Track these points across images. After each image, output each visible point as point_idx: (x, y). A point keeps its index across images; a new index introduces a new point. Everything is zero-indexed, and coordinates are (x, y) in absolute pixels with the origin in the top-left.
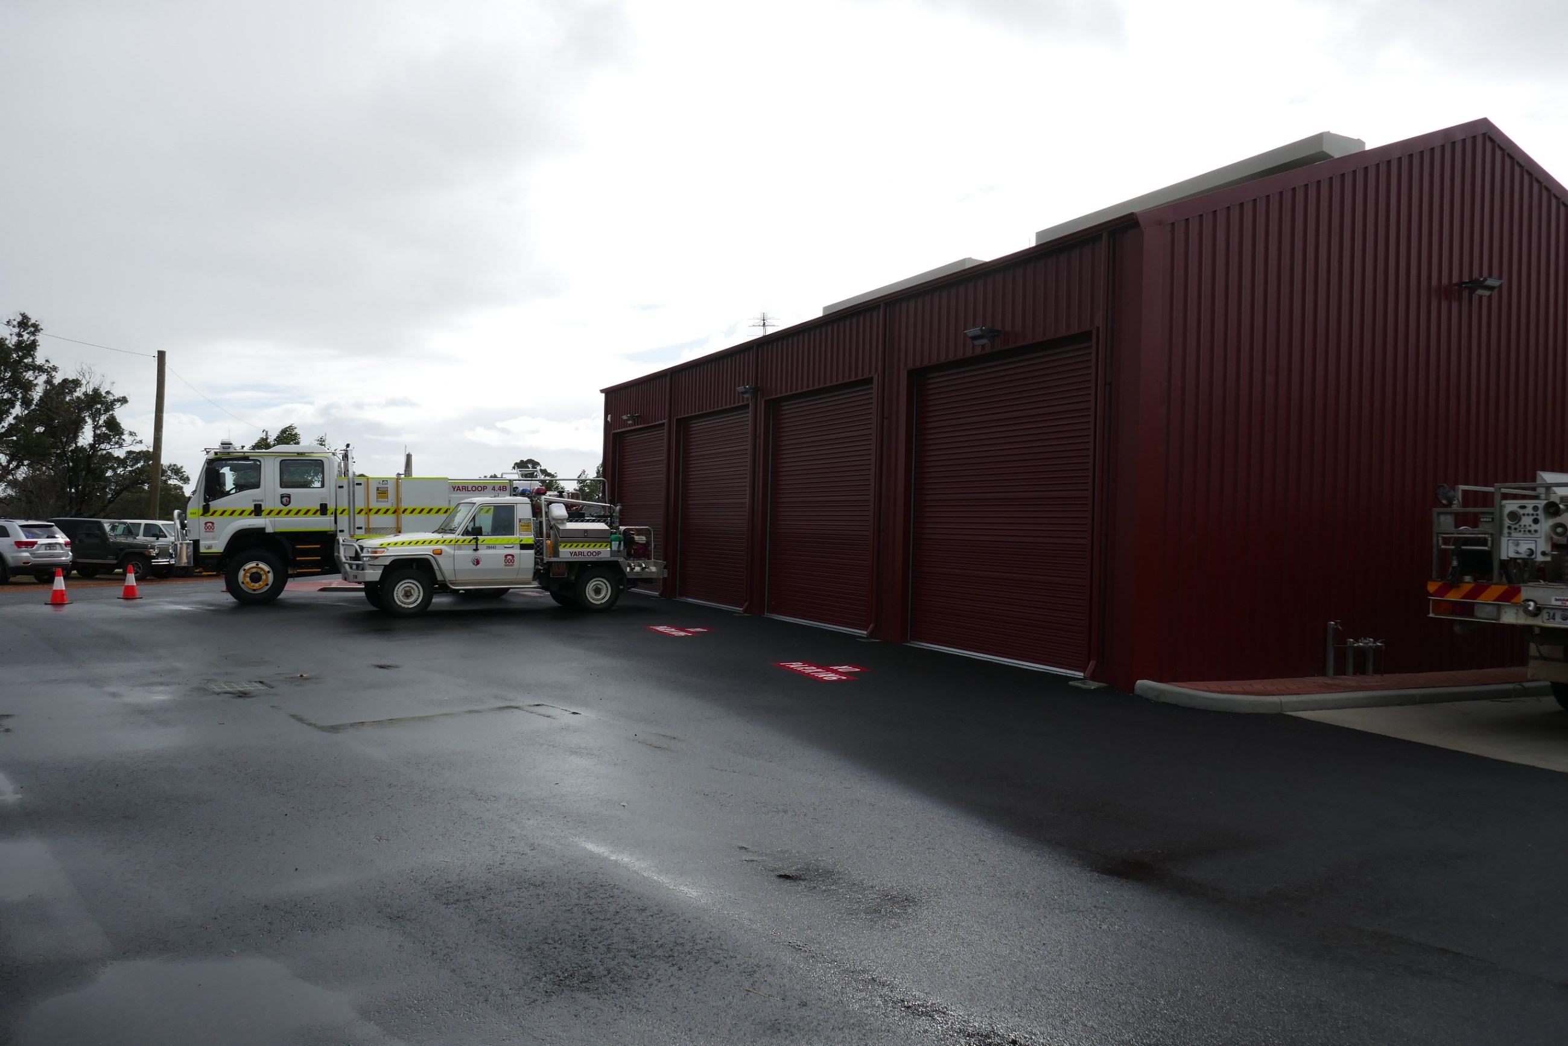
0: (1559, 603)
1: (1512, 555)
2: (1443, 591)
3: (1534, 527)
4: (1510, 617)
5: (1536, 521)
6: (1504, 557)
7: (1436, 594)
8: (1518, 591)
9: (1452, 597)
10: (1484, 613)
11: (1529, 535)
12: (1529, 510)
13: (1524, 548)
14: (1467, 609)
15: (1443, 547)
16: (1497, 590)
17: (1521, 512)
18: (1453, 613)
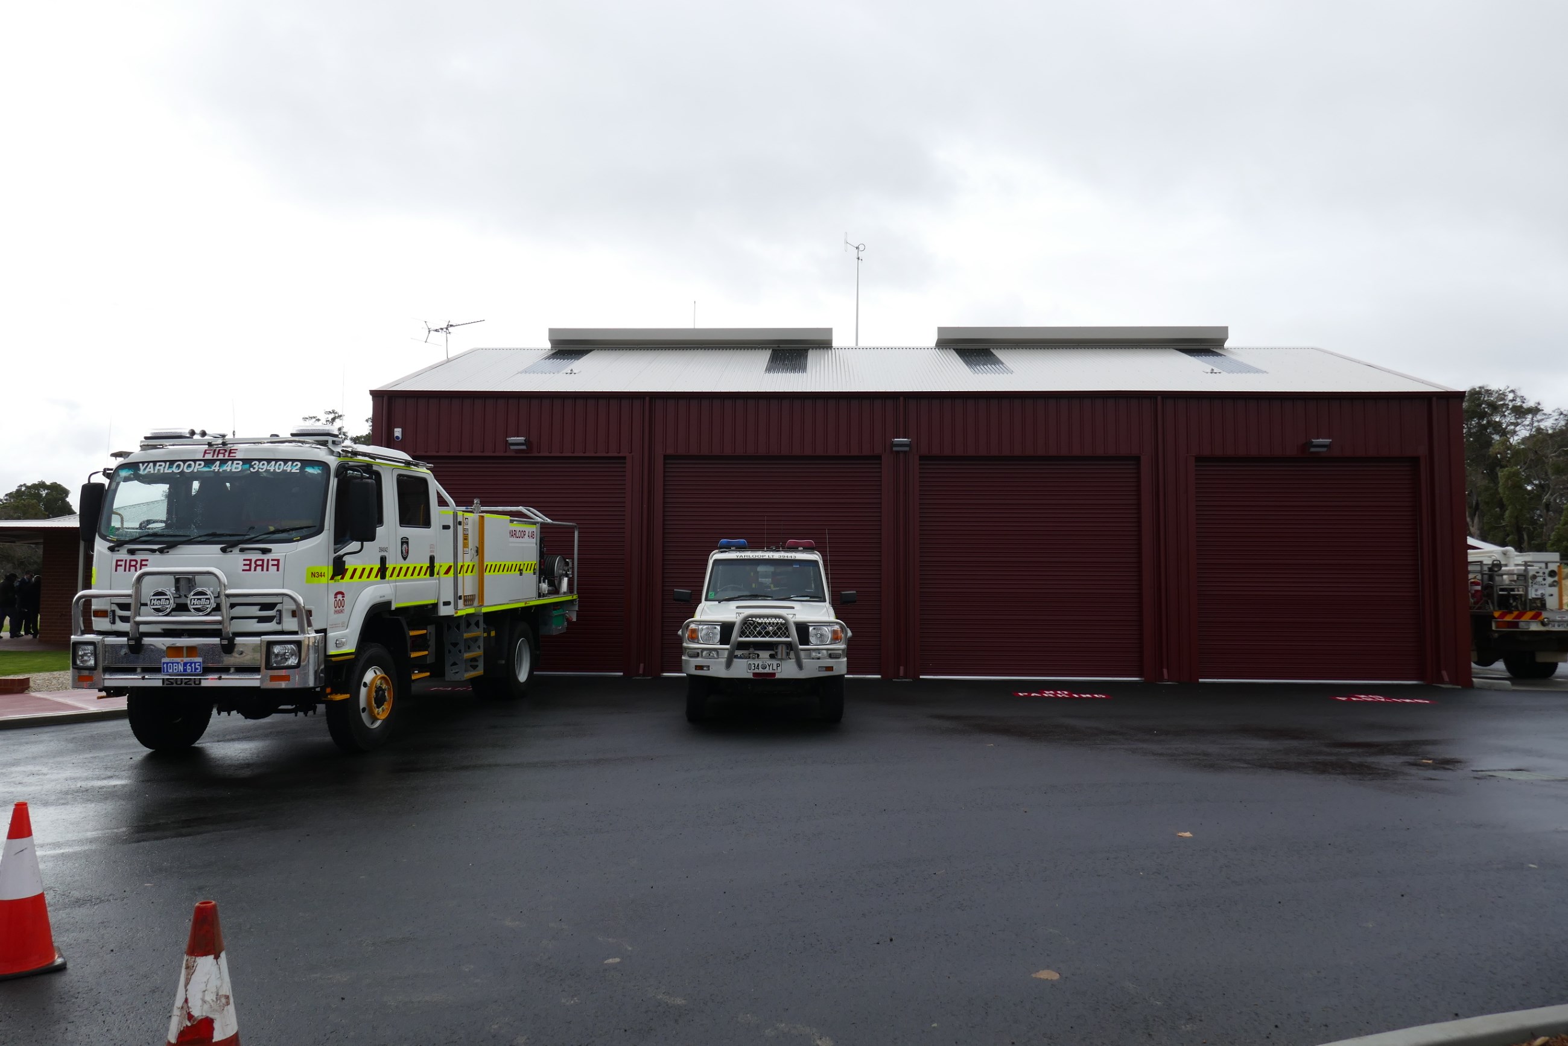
0: (1560, 619)
1: (1534, 596)
2: (1502, 616)
3: (1544, 582)
4: (1535, 627)
5: (1544, 579)
6: (1530, 598)
7: (1498, 618)
8: (1540, 614)
9: (1509, 618)
10: (1523, 626)
11: (1541, 586)
12: (1541, 574)
13: (1539, 592)
14: (1515, 624)
15: (1500, 593)
16: (1530, 614)
17: (1537, 575)
18: (1508, 627)
